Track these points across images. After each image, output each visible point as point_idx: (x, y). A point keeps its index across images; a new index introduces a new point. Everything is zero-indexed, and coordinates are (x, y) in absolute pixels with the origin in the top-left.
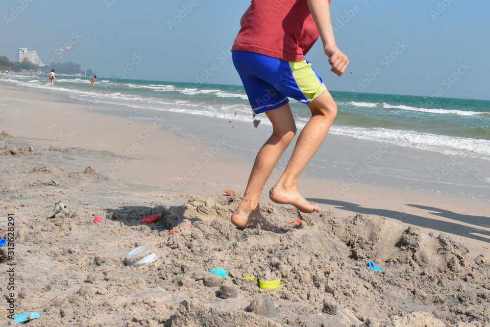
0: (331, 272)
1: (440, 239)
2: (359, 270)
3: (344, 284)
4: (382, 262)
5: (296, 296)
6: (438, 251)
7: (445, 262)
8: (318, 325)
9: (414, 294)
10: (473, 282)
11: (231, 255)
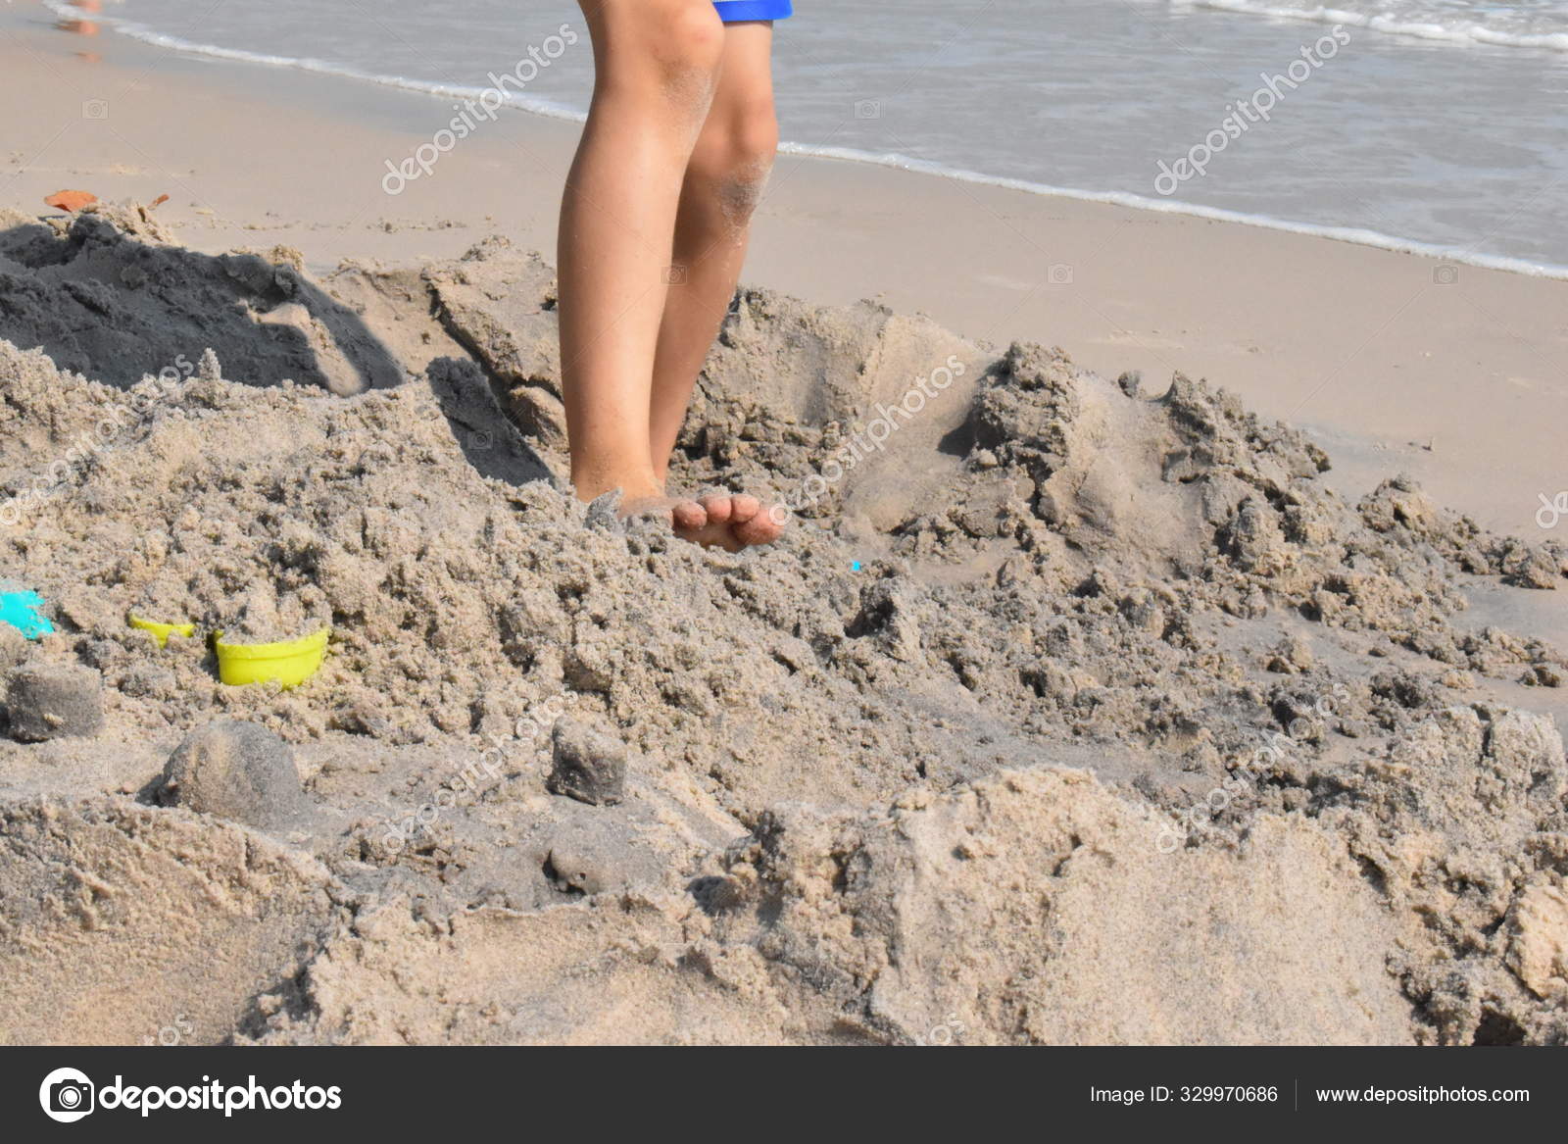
0: (596, 587)
1: (1175, 405)
2: (745, 575)
3: (664, 646)
4: (872, 532)
5: (415, 718)
6: (1164, 467)
7: (1203, 525)
8: (525, 861)
9: (1040, 693)
10: (1355, 622)
11: (69, 515)
